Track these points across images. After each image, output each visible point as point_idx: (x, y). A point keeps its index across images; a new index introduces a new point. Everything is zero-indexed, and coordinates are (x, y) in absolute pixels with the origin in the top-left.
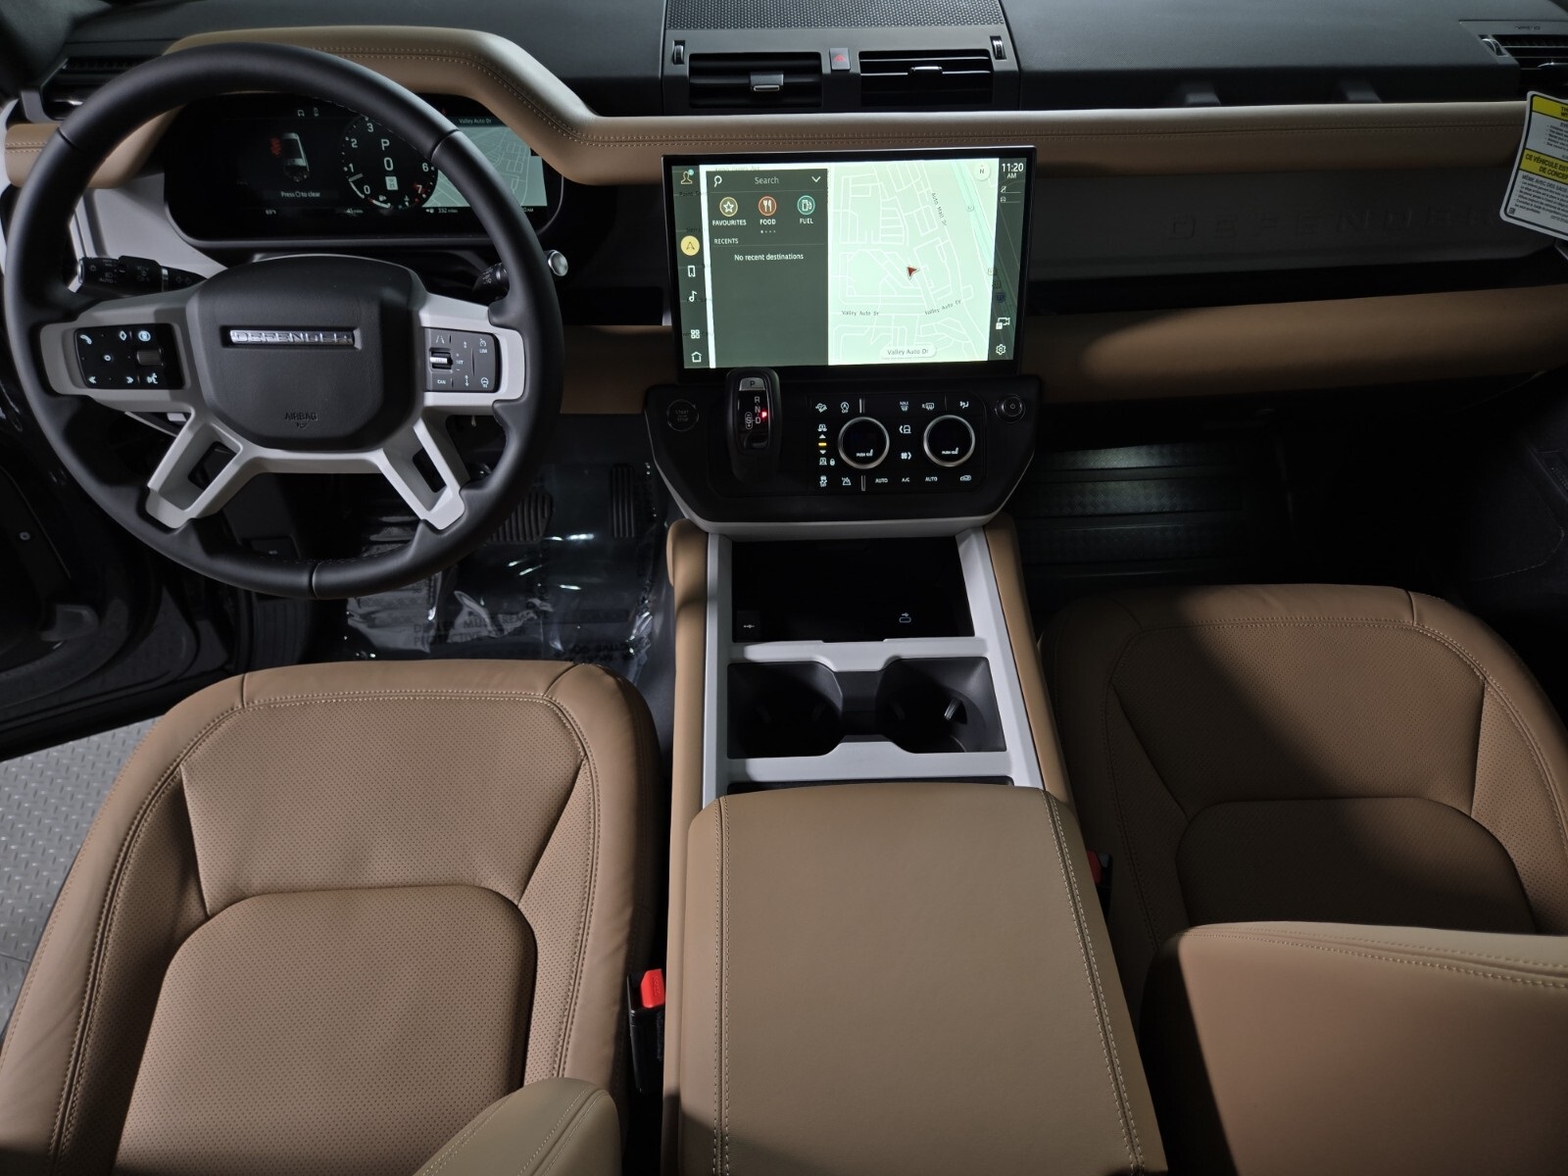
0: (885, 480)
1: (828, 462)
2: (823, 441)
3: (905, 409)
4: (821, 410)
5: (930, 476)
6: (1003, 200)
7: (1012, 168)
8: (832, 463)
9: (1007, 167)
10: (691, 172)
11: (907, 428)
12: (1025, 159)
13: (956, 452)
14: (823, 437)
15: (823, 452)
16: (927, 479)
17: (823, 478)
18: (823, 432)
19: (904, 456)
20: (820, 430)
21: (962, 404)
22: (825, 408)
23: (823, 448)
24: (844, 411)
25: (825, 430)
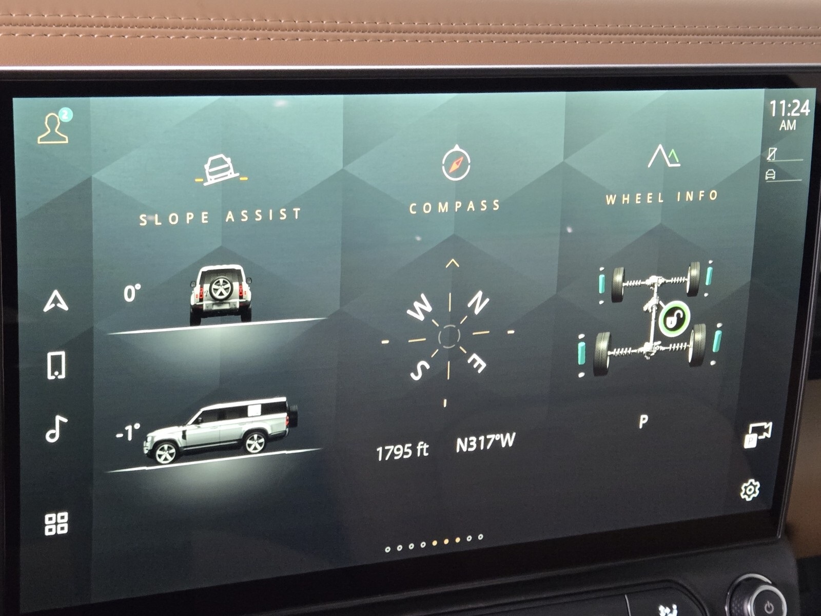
6: (772, 175)
7: (788, 110)
9: (779, 107)
10: (65, 115)
12: (812, 91)
21: (663, 611)
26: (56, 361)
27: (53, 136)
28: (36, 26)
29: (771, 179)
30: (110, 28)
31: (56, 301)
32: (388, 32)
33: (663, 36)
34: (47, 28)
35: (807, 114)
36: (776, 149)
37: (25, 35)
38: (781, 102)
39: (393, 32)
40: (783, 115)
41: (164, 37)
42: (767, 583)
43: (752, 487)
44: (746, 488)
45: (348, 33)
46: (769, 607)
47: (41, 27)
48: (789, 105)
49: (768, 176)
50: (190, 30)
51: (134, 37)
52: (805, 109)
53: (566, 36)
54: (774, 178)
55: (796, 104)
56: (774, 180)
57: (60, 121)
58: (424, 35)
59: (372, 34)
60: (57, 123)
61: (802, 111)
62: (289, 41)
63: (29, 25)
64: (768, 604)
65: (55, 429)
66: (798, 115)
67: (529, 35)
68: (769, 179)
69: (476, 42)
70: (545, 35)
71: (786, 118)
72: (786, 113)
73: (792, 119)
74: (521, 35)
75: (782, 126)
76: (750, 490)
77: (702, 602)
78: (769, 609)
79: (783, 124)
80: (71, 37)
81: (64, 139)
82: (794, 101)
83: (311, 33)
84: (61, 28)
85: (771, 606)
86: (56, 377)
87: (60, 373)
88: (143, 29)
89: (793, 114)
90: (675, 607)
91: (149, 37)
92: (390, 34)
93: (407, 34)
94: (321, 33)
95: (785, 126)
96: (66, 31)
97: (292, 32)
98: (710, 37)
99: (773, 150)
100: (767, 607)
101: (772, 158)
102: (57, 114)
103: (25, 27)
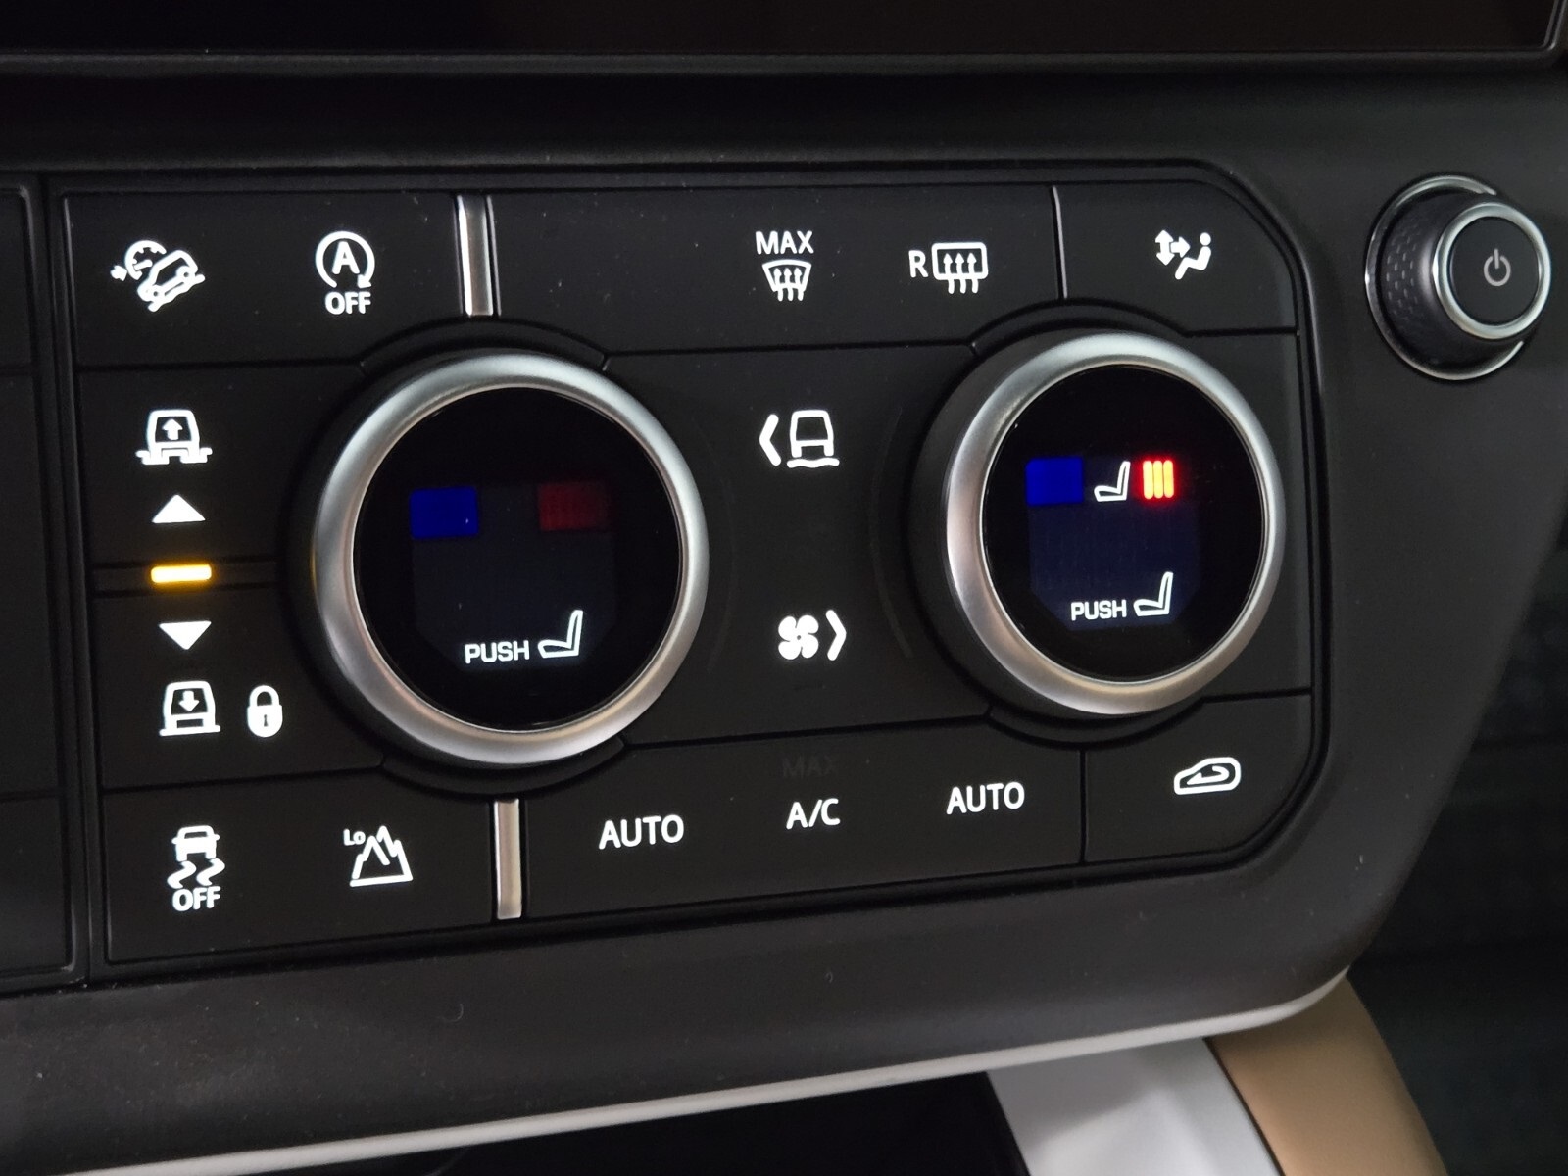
0: (668, 828)
1: (232, 712)
2: (180, 544)
3: (789, 282)
4: (155, 296)
5: (975, 777)
8: (265, 718)
11: (811, 429)
13: (1160, 606)
14: (178, 511)
15: (186, 633)
16: (958, 800)
17: (195, 841)
18: (175, 478)
19: (797, 638)
20: (154, 455)
21: (1168, 246)
22: (190, 277)
23: (183, 603)
24: (341, 304)
25: (195, 453)
42: (1485, 197)
46: (1497, 265)
64: (1497, 258)
77: (1294, 240)
78: (1497, 274)
85: (1501, 263)
90: (1205, 239)
100: (1492, 264)
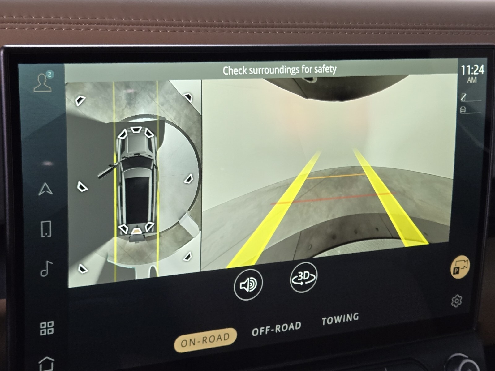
6: (464, 110)
7: (472, 71)
9: (466, 69)
10: (50, 74)
12: (485, 60)
26: (46, 226)
27: (42, 87)
28: (28, 23)
29: (463, 112)
30: (72, 25)
31: (45, 189)
32: (236, 27)
33: (396, 30)
34: (34, 24)
35: (482, 73)
36: (465, 94)
37: (21, 29)
38: (468, 66)
39: (239, 27)
40: (469, 73)
41: (104, 30)
43: (457, 299)
44: (454, 299)
45: (213, 28)
47: (30, 24)
48: (472, 68)
49: (462, 110)
50: (120, 26)
51: (87, 30)
52: (481, 70)
53: (340, 29)
54: (465, 111)
55: (476, 67)
56: (465, 113)
57: (47, 78)
58: (258, 29)
59: (227, 28)
60: (45, 80)
61: (480, 71)
62: (179, 33)
63: (23, 23)
65: (45, 269)
66: (477, 74)
67: (318, 29)
68: (462, 112)
69: (288, 33)
70: (328, 29)
71: (471, 76)
72: (471, 73)
73: (474, 76)
74: (314, 29)
75: (468, 81)
76: (457, 301)
79: (469, 80)
80: (49, 30)
81: (49, 89)
82: (475, 66)
83: (191, 27)
84: (43, 25)
86: (46, 236)
87: (48, 234)
88: (92, 25)
89: (475, 73)
91: (96, 30)
92: (238, 28)
93: (247, 28)
94: (197, 28)
95: (470, 81)
96: (46, 27)
97: (180, 27)
98: (422, 30)
99: (464, 95)
101: (463, 99)
102: (45, 74)
103: (21, 24)
